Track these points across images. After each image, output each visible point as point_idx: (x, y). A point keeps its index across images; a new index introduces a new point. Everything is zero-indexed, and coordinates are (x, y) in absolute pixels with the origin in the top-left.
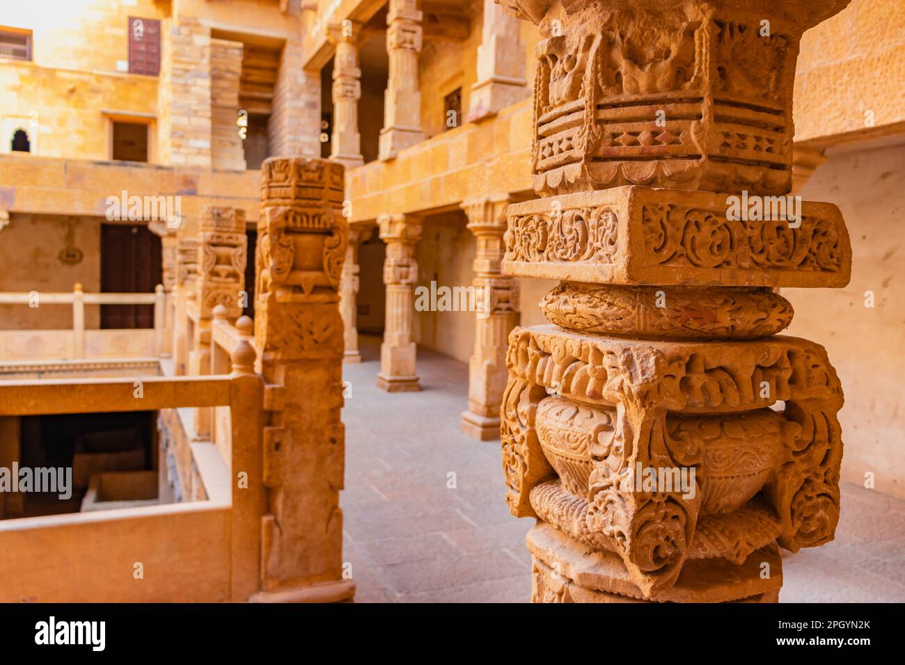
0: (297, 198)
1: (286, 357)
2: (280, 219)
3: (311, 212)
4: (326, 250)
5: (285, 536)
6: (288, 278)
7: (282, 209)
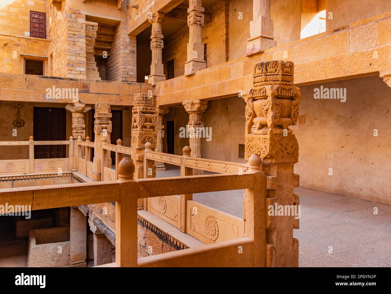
0: (282, 81)
1: (277, 162)
2: (276, 91)
3: (288, 87)
4: (293, 107)
5: (277, 254)
6: (278, 121)
7: (276, 87)
